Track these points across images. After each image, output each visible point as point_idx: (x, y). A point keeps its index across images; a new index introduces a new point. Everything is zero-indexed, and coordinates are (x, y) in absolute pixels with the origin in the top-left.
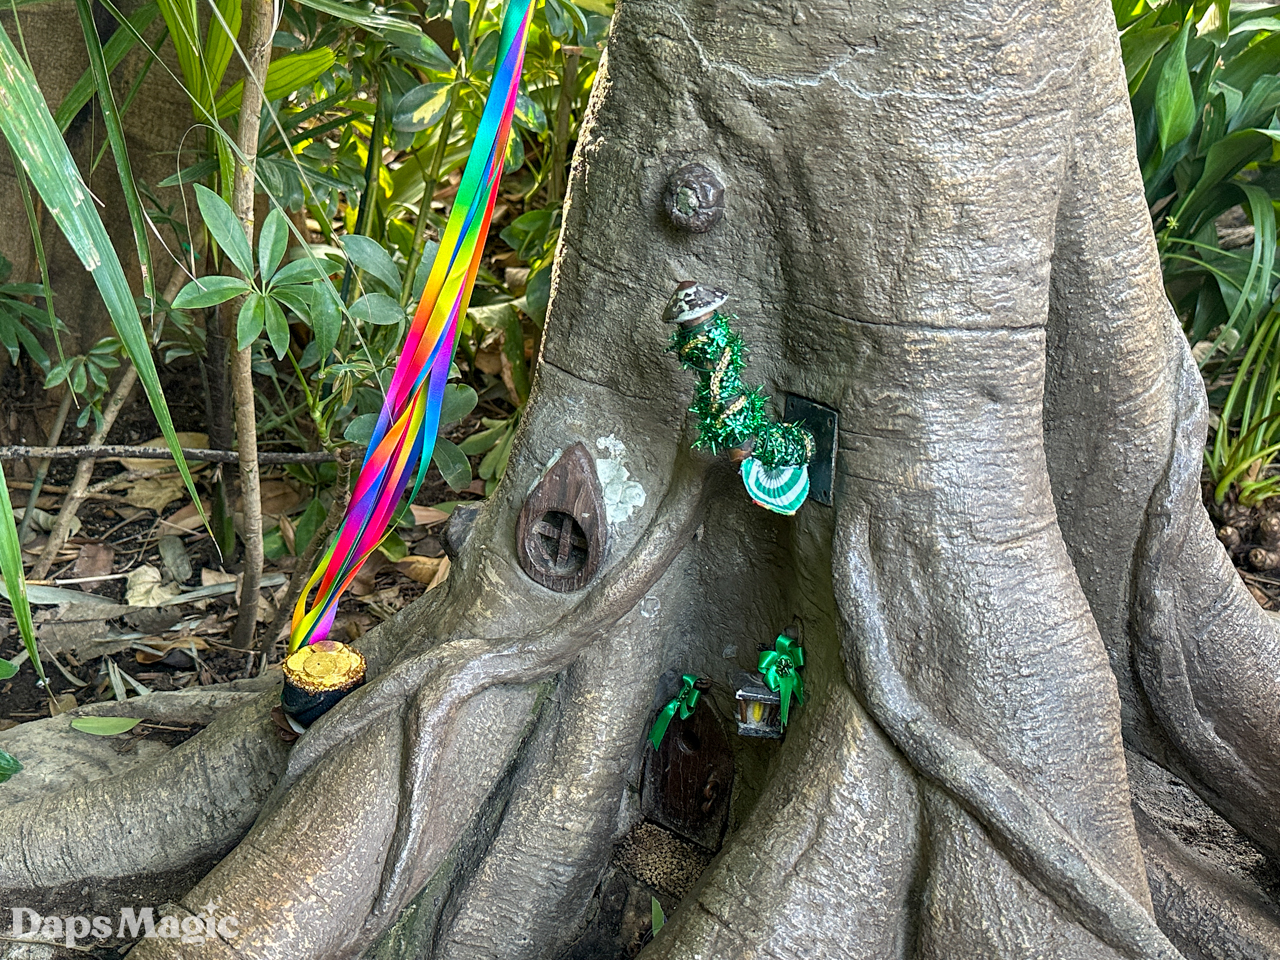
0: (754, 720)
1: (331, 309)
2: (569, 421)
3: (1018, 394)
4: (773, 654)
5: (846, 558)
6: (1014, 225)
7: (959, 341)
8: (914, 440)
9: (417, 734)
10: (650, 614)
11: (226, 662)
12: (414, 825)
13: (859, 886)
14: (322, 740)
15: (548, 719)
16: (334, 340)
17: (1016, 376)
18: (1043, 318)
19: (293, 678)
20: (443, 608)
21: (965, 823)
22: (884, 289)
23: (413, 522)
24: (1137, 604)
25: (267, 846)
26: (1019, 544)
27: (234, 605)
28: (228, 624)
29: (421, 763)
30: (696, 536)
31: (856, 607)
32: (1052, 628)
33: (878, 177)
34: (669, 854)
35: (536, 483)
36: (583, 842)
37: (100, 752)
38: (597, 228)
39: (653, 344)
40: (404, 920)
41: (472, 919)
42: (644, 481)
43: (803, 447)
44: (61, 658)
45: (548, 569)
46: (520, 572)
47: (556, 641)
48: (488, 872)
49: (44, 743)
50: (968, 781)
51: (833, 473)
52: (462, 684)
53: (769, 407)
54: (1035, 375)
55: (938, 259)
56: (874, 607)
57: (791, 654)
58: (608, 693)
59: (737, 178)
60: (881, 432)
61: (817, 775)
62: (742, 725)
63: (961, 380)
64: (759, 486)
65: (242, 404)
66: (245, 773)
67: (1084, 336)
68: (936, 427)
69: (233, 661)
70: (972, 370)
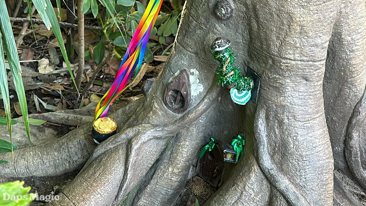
0: (229, 158)
3: (314, 79)
4: (236, 140)
5: (258, 120)
6: (317, 33)
8: (281, 90)
9: (131, 152)
10: (202, 121)
11: (70, 97)
12: (128, 177)
14: (103, 149)
15: (169, 148)
17: (314, 74)
18: (325, 57)
19: (95, 129)
20: (140, 112)
21: (282, 199)
22: (277, 47)
24: (347, 136)
25: (87, 179)
26: (309, 122)
29: (131, 160)
30: (218, 100)
31: (259, 135)
32: (314, 147)
33: (278, 15)
34: (202, 187)
35: (171, 79)
36: (176, 184)
38: (196, 9)
40: (124, 200)
41: (142, 201)
42: (203, 84)
43: (250, 85)
45: (172, 106)
46: (164, 105)
47: (173, 128)
48: (148, 189)
50: (283, 188)
51: (258, 94)
52: (144, 138)
54: (320, 74)
55: (293, 41)
56: (264, 135)
57: (241, 140)
58: (187, 143)
59: (237, 6)
60: (272, 86)
61: (242, 180)
62: (225, 159)
63: (297, 75)
65: (81, 19)
66: (80, 150)
67: (340, 59)
68: (288, 87)
69: (73, 97)
70: (300, 72)
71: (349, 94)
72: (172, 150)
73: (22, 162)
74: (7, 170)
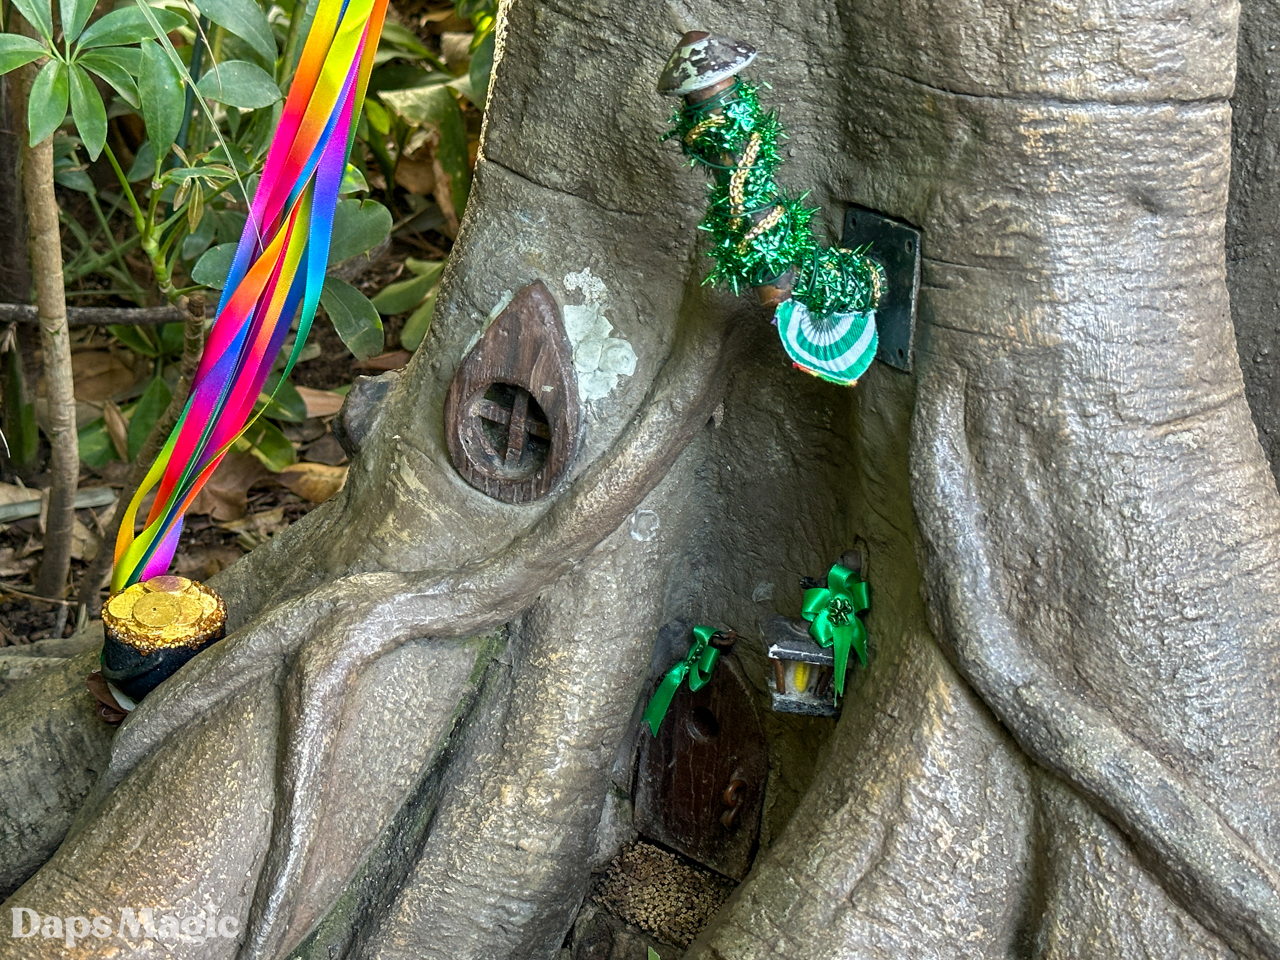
0: (795, 689)
1: (169, 84)
2: (523, 249)
3: (1189, 202)
4: (823, 593)
5: (930, 448)
7: (1100, 122)
8: (1035, 271)
9: (300, 710)
10: (644, 536)
11: (26, 618)
12: (296, 840)
13: (944, 923)
14: (161, 719)
15: (495, 690)
16: (174, 130)
17: (1186, 174)
18: (1228, 86)
19: (117, 630)
20: (338, 529)
21: (1099, 832)
22: (989, 43)
23: (303, 413)
25: (81, 871)
26: (1186, 425)
27: (38, 535)
28: (30, 562)
29: (306, 751)
30: (711, 420)
31: (945, 520)
32: (1231, 550)
34: (674, 887)
35: (474, 341)
36: (546, 867)
39: (645, 130)
42: (634, 338)
43: (869, 284)
45: (492, 470)
46: (451, 474)
47: (506, 575)
48: (407, 909)
50: (1103, 771)
51: (913, 322)
52: (366, 637)
53: (819, 223)
54: (1214, 174)
56: (971, 520)
57: (850, 592)
58: (583, 651)
60: (984, 260)
61: (884, 766)
62: (777, 697)
63: (1103, 180)
64: (803, 342)
65: (42, 231)
66: (50, 770)
68: (1065, 252)
69: (36, 615)
70: (1120, 165)
72: (512, 695)
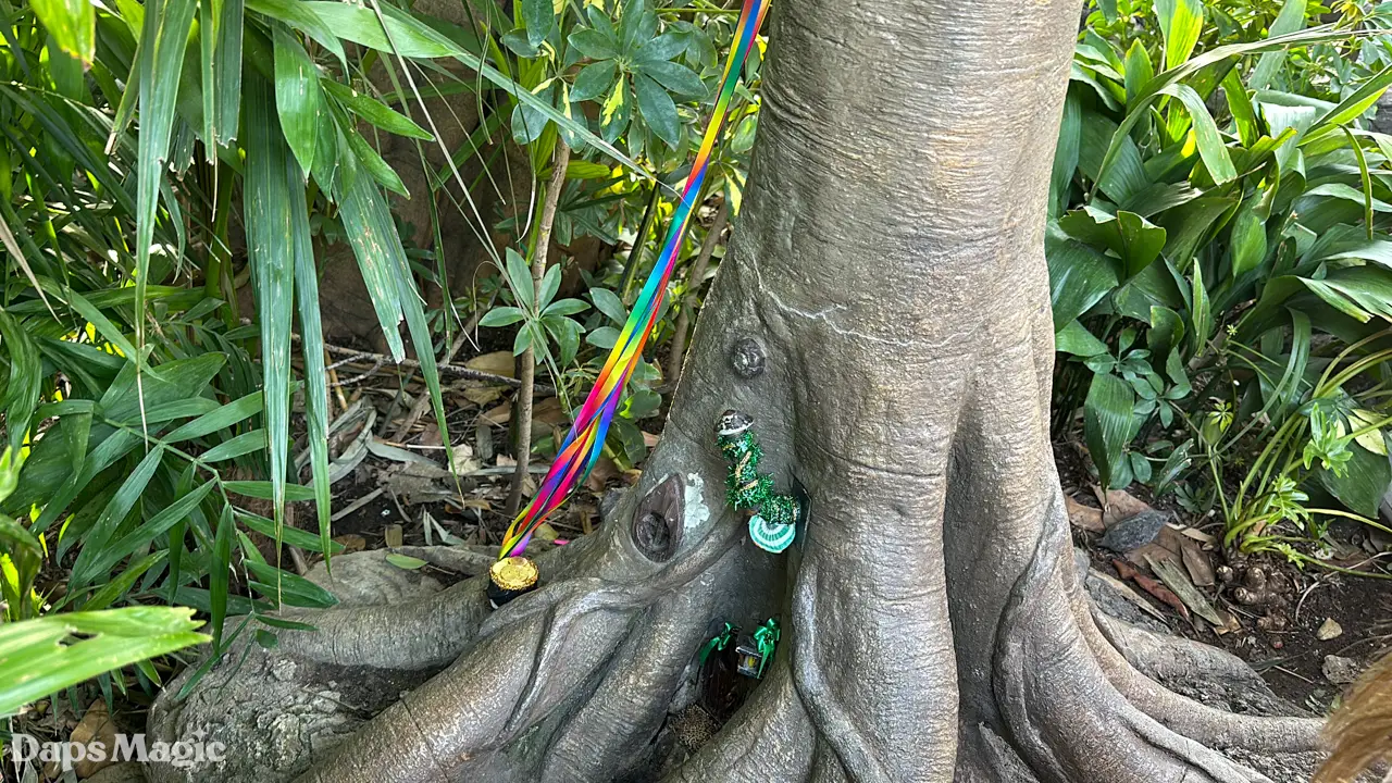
0: (747, 665)
2: (675, 458)
3: (917, 513)
4: (765, 629)
5: (801, 587)
6: (922, 417)
7: (880, 477)
8: (850, 529)
9: (550, 631)
10: (706, 583)
12: (537, 683)
15: (635, 633)
18: (943, 470)
19: (493, 577)
21: (835, 763)
22: (842, 438)
24: (998, 647)
25: (455, 677)
26: (904, 602)
28: (506, 494)
29: (549, 647)
31: (802, 618)
32: (911, 658)
33: (843, 376)
34: (703, 728)
35: (651, 491)
36: (642, 712)
37: (399, 579)
40: (530, 734)
41: (567, 742)
42: (710, 506)
43: (792, 514)
44: (400, 498)
46: (631, 542)
47: (640, 590)
48: (582, 717)
49: (366, 568)
51: (805, 533)
52: (583, 605)
54: (930, 503)
55: (873, 429)
56: (811, 621)
57: (773, 630)
58: (672, 626)
59: (772, 353)
60: (832, 519)
61: (760, 712)
62: (739, 668)
63: (881, 500)
65: (527, 369)
66: (465, 621)
67: (981, 479)
68: (863, 524)
70: (887, 495)
71: (1002, 556)
72: (642, 637)
73: (349, 634)
74: (319, 648)
